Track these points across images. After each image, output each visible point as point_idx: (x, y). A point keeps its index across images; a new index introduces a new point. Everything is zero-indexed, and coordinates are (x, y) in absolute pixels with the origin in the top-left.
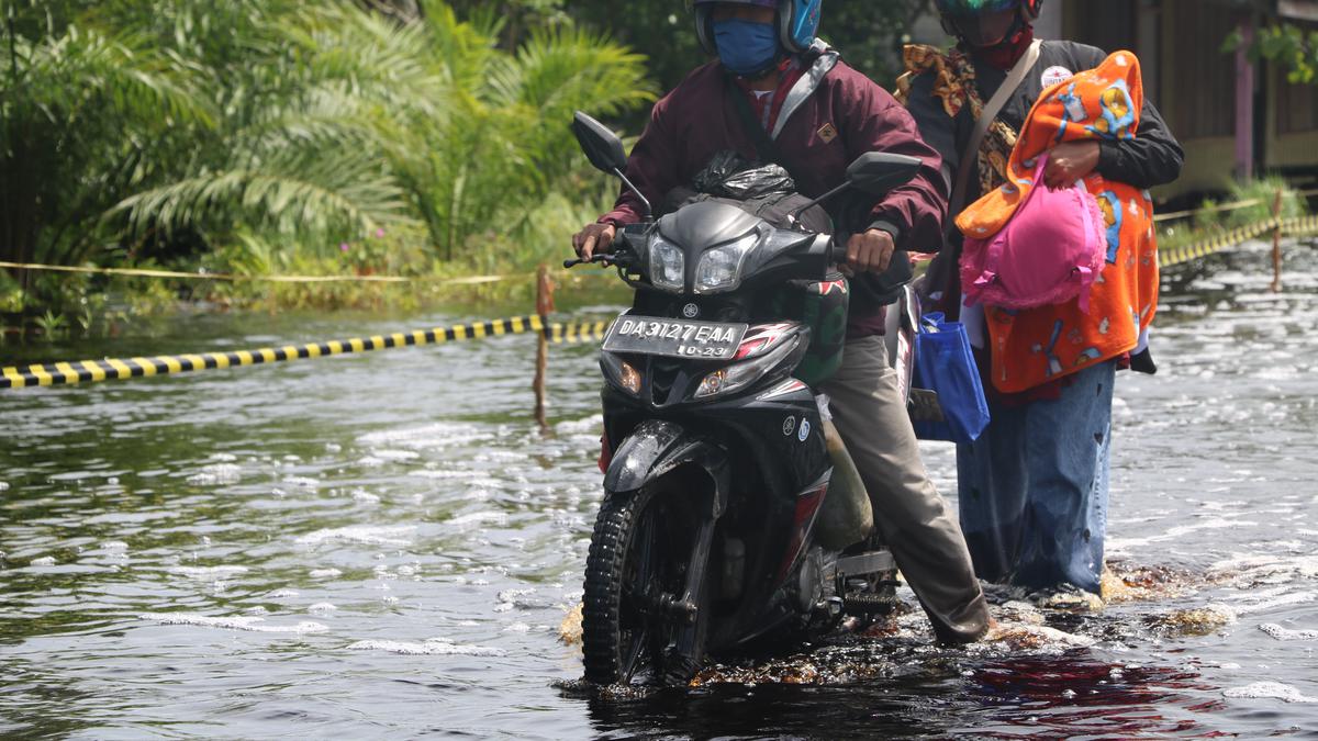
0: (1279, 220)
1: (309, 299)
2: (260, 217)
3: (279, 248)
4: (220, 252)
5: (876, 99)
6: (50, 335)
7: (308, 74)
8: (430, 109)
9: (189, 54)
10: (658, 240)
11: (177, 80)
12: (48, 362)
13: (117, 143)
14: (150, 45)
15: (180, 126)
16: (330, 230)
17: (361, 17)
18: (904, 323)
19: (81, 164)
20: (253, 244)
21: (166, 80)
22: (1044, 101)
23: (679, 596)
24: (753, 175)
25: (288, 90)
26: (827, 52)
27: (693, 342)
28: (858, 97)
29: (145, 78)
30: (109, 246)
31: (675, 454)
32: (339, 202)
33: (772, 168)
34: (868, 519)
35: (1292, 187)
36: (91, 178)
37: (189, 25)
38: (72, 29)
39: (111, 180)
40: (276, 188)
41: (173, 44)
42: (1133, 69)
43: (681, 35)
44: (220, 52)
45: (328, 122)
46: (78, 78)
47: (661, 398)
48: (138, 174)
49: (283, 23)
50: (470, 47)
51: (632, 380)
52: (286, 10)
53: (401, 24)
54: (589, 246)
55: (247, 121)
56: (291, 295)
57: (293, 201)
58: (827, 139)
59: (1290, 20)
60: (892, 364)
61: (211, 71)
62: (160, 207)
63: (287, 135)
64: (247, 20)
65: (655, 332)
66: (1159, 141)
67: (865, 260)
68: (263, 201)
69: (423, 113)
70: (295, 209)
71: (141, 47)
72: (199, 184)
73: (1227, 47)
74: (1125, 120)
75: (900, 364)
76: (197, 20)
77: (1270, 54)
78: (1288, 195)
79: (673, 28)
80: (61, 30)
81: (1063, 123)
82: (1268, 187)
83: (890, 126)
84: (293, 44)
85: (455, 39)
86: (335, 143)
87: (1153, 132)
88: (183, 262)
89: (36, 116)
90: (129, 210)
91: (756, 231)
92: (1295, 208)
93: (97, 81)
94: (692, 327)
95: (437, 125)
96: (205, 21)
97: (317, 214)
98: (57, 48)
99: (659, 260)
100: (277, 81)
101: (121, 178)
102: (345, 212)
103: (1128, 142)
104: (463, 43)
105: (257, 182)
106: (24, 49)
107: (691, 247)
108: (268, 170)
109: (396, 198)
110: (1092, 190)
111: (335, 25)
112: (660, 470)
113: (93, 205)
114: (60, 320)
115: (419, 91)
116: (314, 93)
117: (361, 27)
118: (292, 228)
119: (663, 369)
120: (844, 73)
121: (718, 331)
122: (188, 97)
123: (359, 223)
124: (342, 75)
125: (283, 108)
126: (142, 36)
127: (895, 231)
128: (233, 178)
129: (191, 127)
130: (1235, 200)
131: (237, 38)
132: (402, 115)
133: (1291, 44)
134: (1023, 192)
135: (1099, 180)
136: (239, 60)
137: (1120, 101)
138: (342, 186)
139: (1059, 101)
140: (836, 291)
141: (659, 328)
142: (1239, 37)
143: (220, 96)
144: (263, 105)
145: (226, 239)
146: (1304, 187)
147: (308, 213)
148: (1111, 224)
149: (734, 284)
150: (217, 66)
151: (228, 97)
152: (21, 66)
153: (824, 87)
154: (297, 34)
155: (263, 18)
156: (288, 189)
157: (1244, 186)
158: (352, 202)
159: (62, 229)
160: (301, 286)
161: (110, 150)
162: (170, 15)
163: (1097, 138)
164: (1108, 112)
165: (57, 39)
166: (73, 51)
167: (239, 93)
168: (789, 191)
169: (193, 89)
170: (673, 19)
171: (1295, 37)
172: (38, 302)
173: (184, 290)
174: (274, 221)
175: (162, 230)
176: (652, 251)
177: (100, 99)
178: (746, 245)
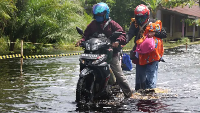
0: (187, 43)
1: (69, 48)
2: (63, 38)
3: (65, 42)
4: (58, 42)
5: (117, 25)
6: (38, 52)
7: (69, 21)
8: (84, 25)
9: (55, 18)
10: (87, 43)
11: (54, 21)
12: (38, 55)
13: (46, 29)
14: (51, 17)
15: (54, 27)
16: (72, 40)
17: (76, 14)
18: (121, 55)
19: (42, 31)
20: (62, 42)
21: (53, 21)
22: (148, 26)
23: (89, 91)
24: (100, 35)
25: (67, 23)
26: (110, 19)
27: (91, 57)
28: (114, 25)
29: (50, 21)
30: (45, 41)
31: (89, 72)
32: (73, 37)
33: (103, 34)
34: (115, 81)
35: (189, 38)
36: (43, 33)
37: (55, 15)
38: (42, 15)
39: (46, 33)
40: (65, 35)
41: (54, 17)
42: (160, 23)
43: (115, 18)
44: (59, 18)
45: (72, 27)
46: (42, 21)
47: (87, 64)
48: (49, 33)
49: (67, 15)
50: (89, 18)
51: (83, 62)
52: (67, 13)
53: (81, 15)
54: (78, 44)
55: (62, 27)
56: (67, 48)
57: (67, 37)
58: (110, 30)
59: (189, 18)
60: (119, 60)
61: (58, 20)
62: (52, 37)
63: (67, 29)
64: (63, 15)
65: (86, 55)
66: (164, 33)
67: (115, 46)
68: (64, 36)
69: (83, 26)
70: (68, 38)
71: (50, 17)
72: (56, 34)
73: (181, 21)
74: (159, 29)
75: (120, 60)
76: (56, 14)
77: (187, 22)
78: (188, 39)
79: (114, 17)
80: (40, 15)
81: (150, 29)
82: (186, 38)
83: (119, 29)
84: (68, 17)
85: (87, 17)
86: (73, 30)
87: (163, 31)
88: (54, 43)
89: (37, 26)
90: (48, 37)
91: (100, 42)
92: (189, 41)
93: (44, 21)
94: (91, 55)
95: (85, 28)
96: (57, 14)
97: (70, 38)
98: (40, 17)
99: (87, 46)
100: (66, 22)
101: (47, 33)
102: (74, 38)
103: (159, 32)
104: (88, 18)
105: (63, 34)
106: (36, 17)
107: (91, 44)
108: (64, 33)
109: (79, 37)
110: (154, 38)
111: (73, 15)
112: (87, 74)
113: (44, 36)
114: (39, 50)
115: (83, 23)
116: (70, 23)
117: (76, 16)
118: (67, 40)
119: (87, 60)
120: (113, 21)
121: (95, 55)
122: (55, 24)
123: (75, 39)
124: (74, 21)
125: (67, 25)
126: (50, 16)
127: (119, 42)
128: (60, 33)
129: (55, 27)
130: (182, 40)
131: (61, 17)
132: (81, 26)
133: (189, 21)
134: (145, 38)
135: (155, 37)
136: (61, 19)
137: (158, 27)
138: (73, 35)
139: (150, 27)
140: (111, 50)
141: (87, 55)
142: (183, 20)
143: (59, 23)
144: (64, 25)
145: (59, 41)
146: (190, 39)
147: (69, 38)
148: (156, 43)
149: (97, 49)
150: (59, 20)
151: (60, 24)
152: (35, 19)
153: (110, 23)
154: (68, 16)
155: (64, 14)
156: (67, 35)
157: (183, 38)
158: (74, 37)
159: (40, 39)
160: (68, 47)
161: (46, 30)
162: (53, 13)
163: (155, 31)
164: (156, 28)
165: (40, 16)
166: (42, 18)
167: (61, 23)
168: (105, 37)
169: (56, 22)
170: (114, 16)
171: (190, 20)
172: (37, 48)
173: (54, 47)
174: (65, 39)
175: (52, 39)
176: (86, 45)
177: (45, 23)
178: (99, 44)
